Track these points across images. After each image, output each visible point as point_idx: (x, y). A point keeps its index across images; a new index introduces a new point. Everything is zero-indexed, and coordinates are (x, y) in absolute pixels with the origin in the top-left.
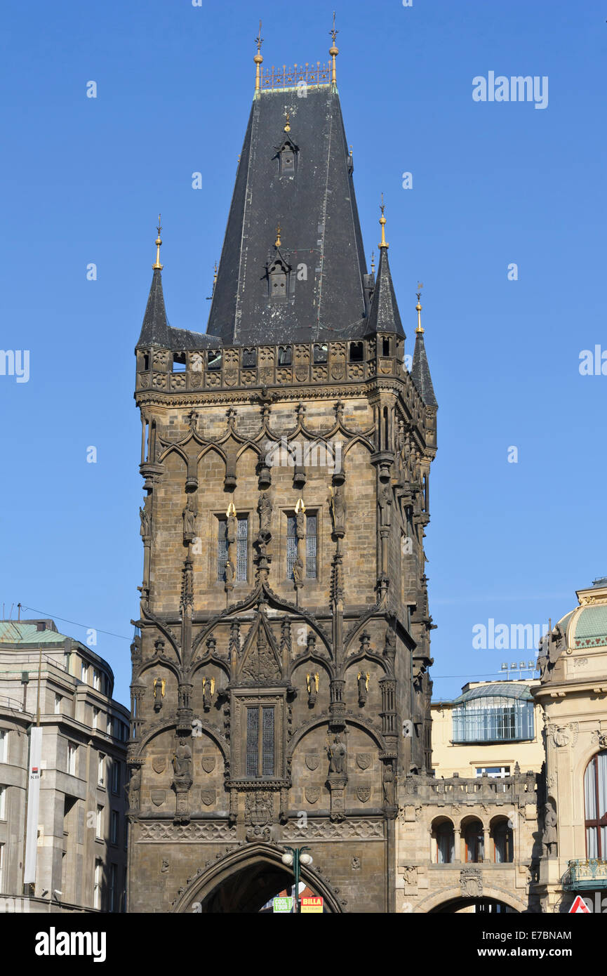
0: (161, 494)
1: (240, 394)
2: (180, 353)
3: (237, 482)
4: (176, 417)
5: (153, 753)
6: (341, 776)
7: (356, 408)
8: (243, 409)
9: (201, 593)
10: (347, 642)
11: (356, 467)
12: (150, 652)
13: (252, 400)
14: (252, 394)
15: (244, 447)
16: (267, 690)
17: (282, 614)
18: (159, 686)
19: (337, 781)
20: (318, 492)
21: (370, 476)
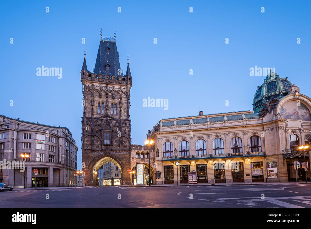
0: (87, 97)
1: (102, 83)
2: (90, 74)
3: (102, 97)
4: (89, 85)
5: (86, 139)
6: (122, 144)
7: (123, 88)
8: (103, 85)
9: (95, 114)
10: (122, 124)
11: (124, 98)
12: (85, 123)
13: (104, 84)
14: (104, 83)
15: (103, 92)
16: (108, 130)
17: (111, 119)
18: (87, 128)
19: (121, 145)
20: (117, 101)
21: (126, 99)
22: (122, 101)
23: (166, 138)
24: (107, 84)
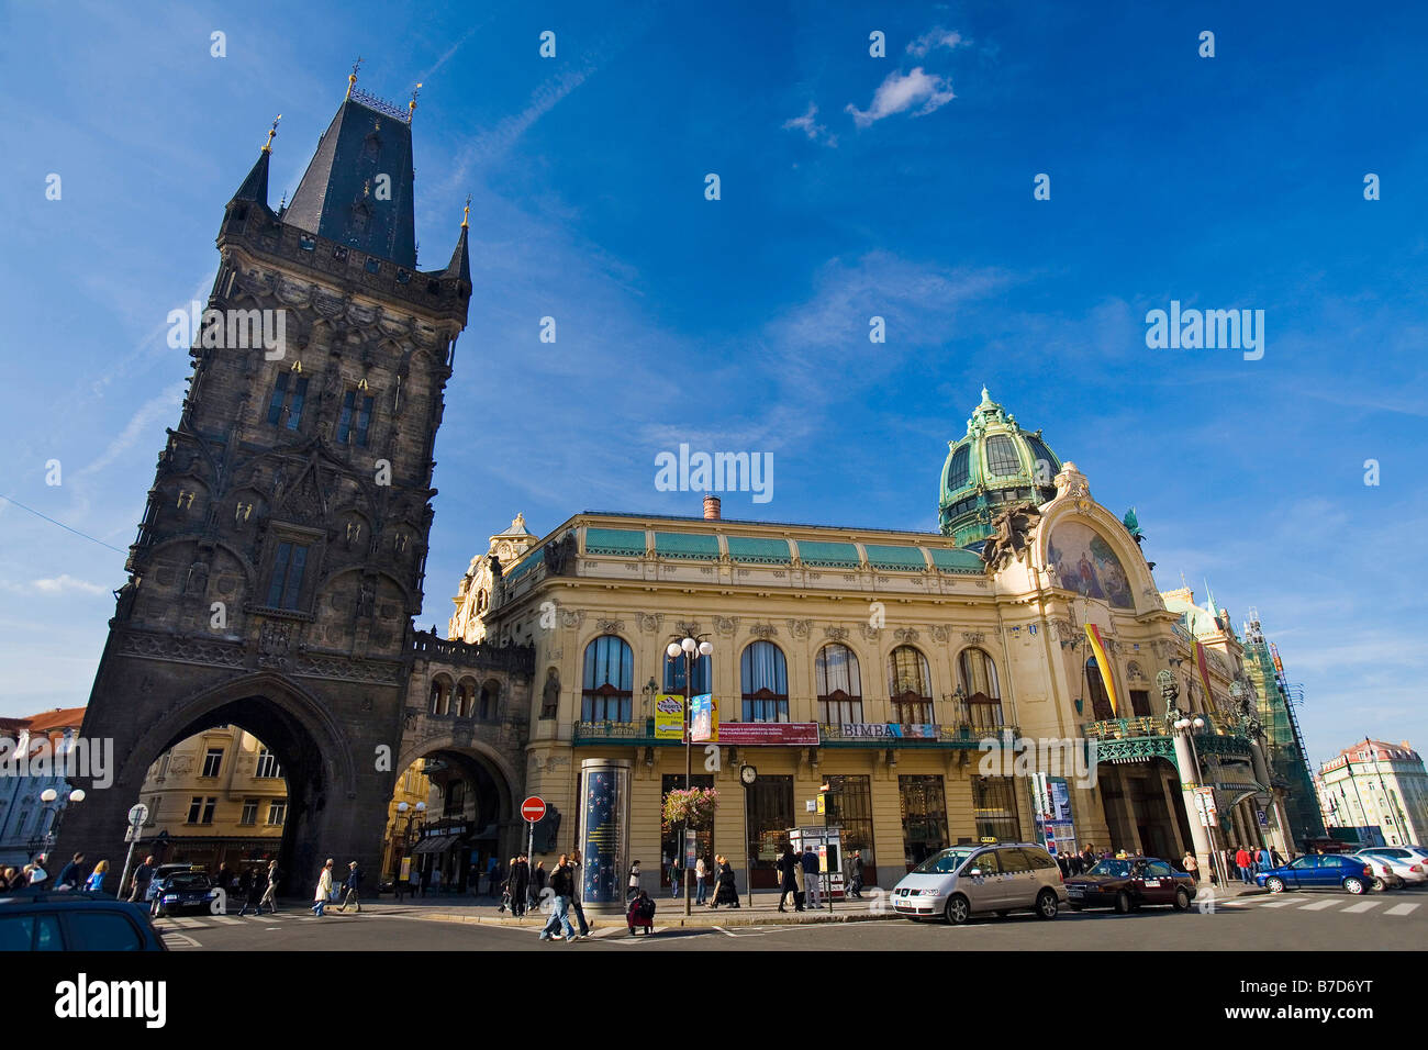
1: (328, 277)
3: (310, 346)
4: (257, 272)
5: (160, 563)
6: (368, 621)
7: (425, 328)
8: (326, 290)
9: (250, 427)
11: (418, 371)
12: (183, 466)
13: (338, 285)
14: (339, 281)
15: (320, 321)
16: (307, 529)
17: (333, 467)
18: (186, 498)
19: (364, 626)
20: (381, 380)
21: (427, 381)
22: (407, 384)
23: (602, 615)
24: (350, 288)
